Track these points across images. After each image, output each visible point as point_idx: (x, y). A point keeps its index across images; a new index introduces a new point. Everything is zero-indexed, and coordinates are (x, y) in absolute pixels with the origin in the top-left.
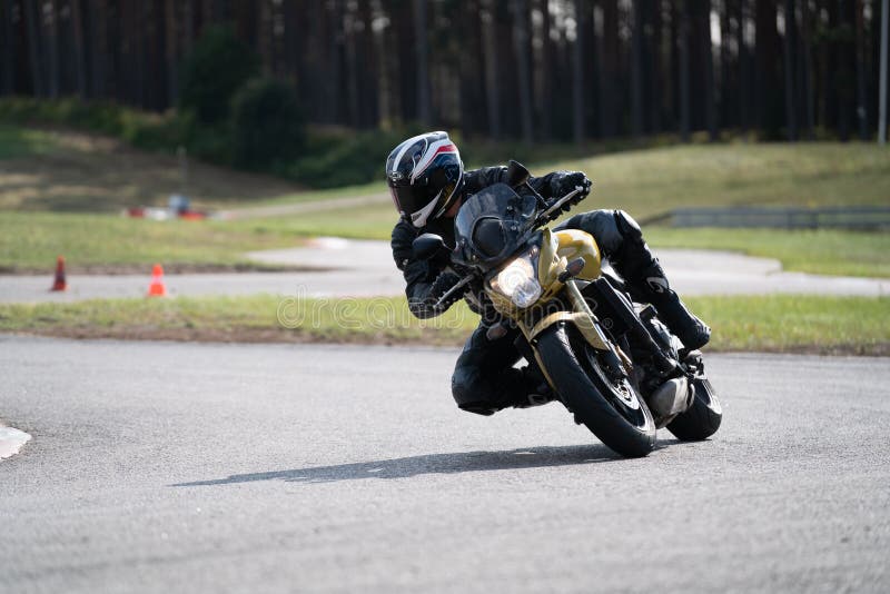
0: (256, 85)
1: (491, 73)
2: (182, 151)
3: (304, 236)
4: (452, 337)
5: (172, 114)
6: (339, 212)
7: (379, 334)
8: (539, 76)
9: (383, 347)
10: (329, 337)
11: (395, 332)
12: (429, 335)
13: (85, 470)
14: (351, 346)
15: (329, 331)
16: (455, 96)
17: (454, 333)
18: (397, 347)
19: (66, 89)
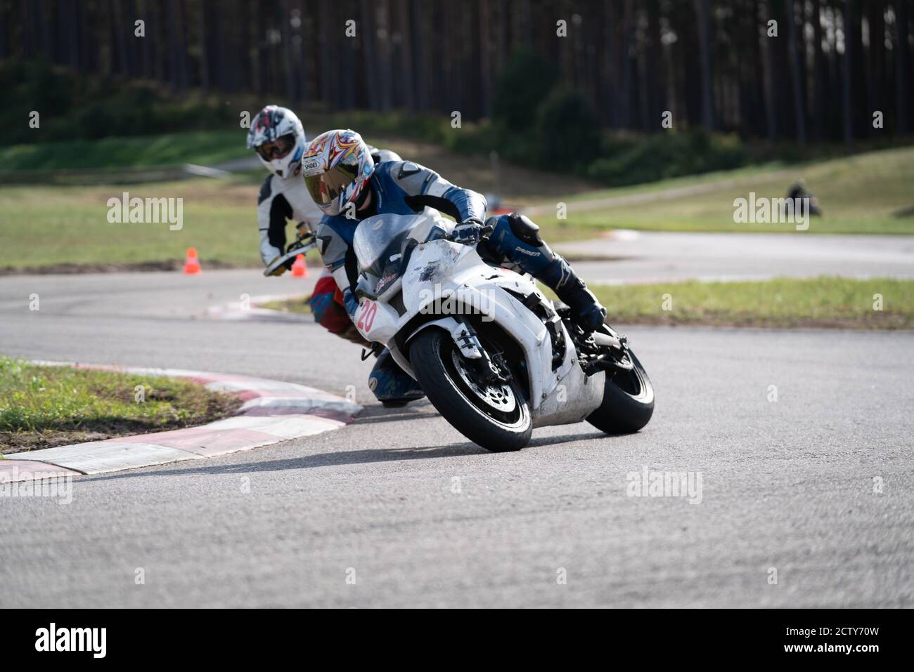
0: (558, 95)
1: (768, 80)
2: (494, 156)
3: (600, 229)
4: (730, 319)
5: (486, 123)
6: (632, 207)
7: (664, 317)
8: (811, 82)
9: (667, 328)
10: (620, 318)
11: (678, 314)
12: (709, 317)
13: (407, 437)
14: (640, 327)
15: (620, 313)
16: (736, 102)
17: (732, 314)
18: (681, 328)
19: (397, 103)
